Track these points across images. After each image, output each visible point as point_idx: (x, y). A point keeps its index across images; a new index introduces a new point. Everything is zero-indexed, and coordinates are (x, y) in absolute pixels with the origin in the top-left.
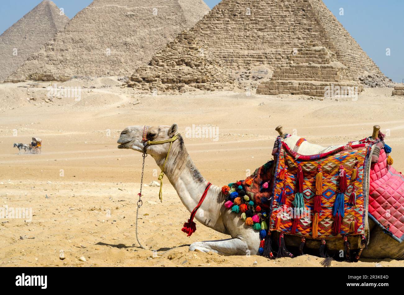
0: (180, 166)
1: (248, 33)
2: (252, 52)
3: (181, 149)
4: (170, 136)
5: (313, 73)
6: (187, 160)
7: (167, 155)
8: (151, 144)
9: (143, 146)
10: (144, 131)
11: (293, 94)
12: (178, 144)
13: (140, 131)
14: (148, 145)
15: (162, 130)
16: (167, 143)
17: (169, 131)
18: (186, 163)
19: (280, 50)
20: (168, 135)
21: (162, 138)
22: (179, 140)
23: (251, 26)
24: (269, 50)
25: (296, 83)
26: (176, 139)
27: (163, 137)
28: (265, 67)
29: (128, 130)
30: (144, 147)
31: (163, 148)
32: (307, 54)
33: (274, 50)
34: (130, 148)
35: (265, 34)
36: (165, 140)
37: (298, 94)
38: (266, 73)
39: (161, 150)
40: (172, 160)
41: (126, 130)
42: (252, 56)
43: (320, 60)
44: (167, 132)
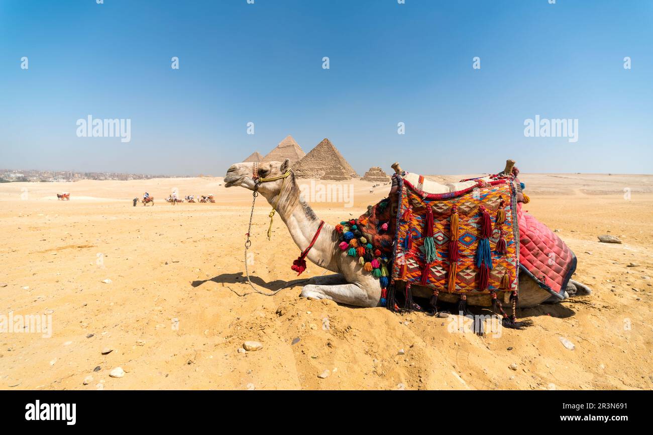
0: (293, 203)
3: (294, 185)
7: (280, 192)
8: (264, 182)
9: (255, 184)
10: (254, 168)
12: (291, 180)
13: (250, 168)
14: (260, 182)
15: (274, 166)
16: (280, 179)
17: (282, 166)
20: (281, 171)
21: (275, 174)
22: (291, 176)
26: (289, 174)
29: (236, 167)
31: (276, 185)
32: (335, 168)
36: (277, 176)
39: (274, 187)
40: (284, 196)
41: (233, 168)
44: (280, 168)
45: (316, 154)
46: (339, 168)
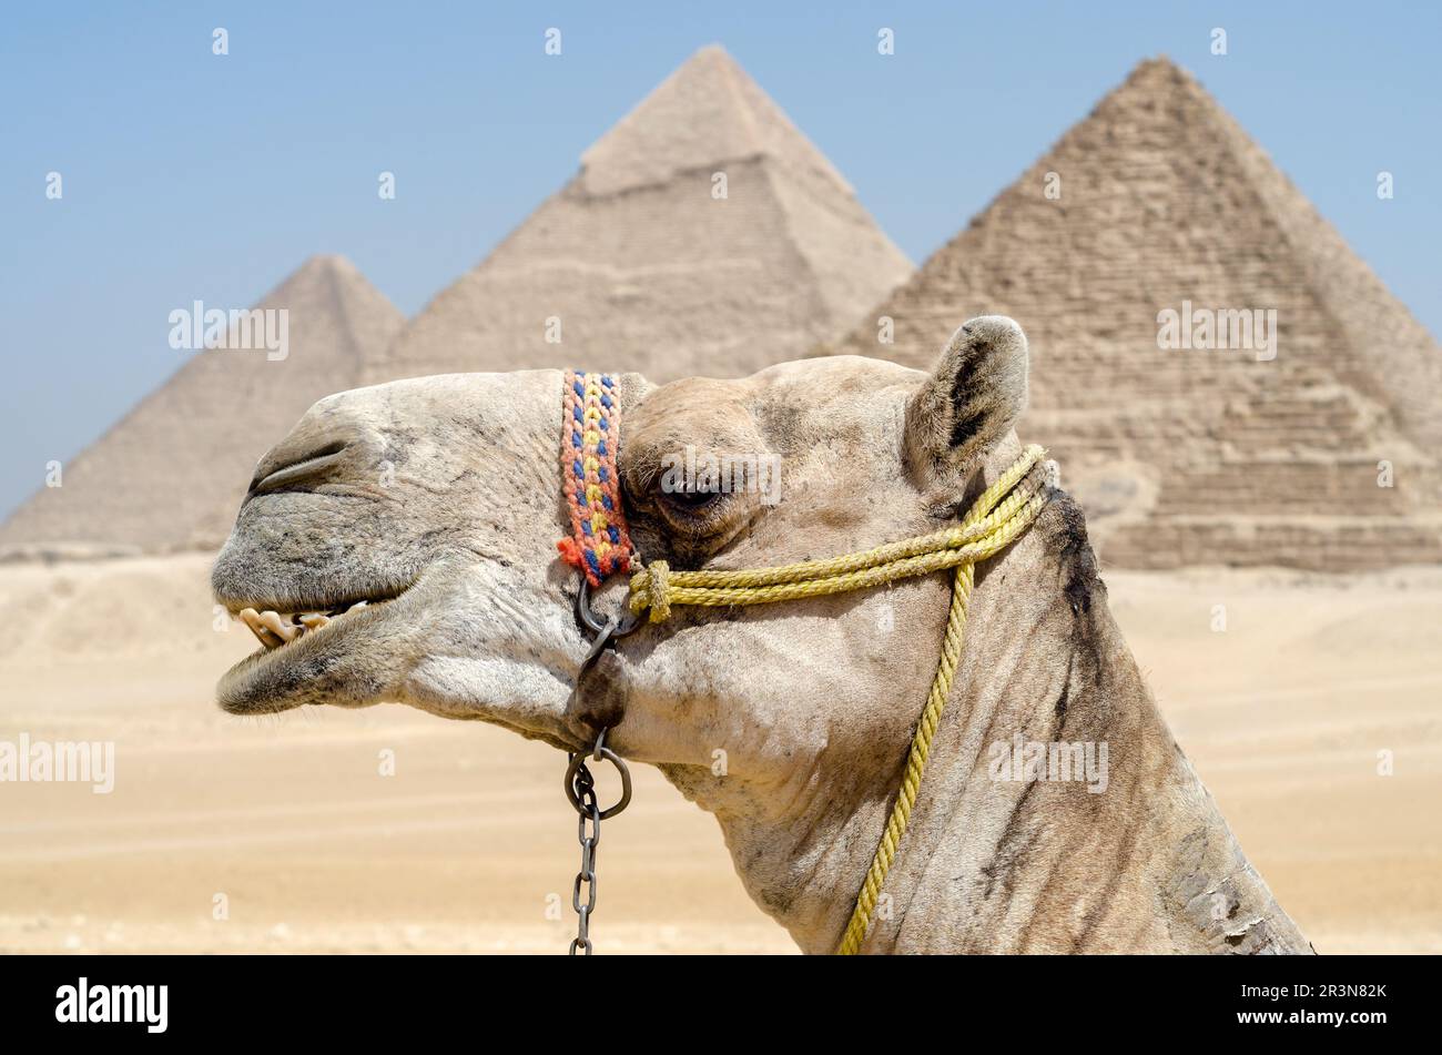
0: (1080, 909)
1: (1060, 348)
2: (1075, 417)
3: (1084, 665)
4: (937, 487)
5: (1308, 485)
6: (1178, 829)
7: (905, 759)
8: (692, 614)
9: (581, 650)
10: (577, 440)
11: (1234, 565)
12: (1044, 599)
13: (517, 440)
14: (644, 628)
15: (816, 418)
16: (908, 591)
17: (917, 417)
18: (1158, 863)
19: (1180, 405)
20: (910, 469)
21: (837, 520)
22: (1049, 550)
23: (1068, 320)
24: (1141, 408)
25: (1244, 525)
26: (1017, 525)
27: (847, 506)
28: (1127, 469)
29: (355, 428)
30: (591, 663)
31: (857, 660)
32: (1282, 416)
33: (1155, 406)
34: (398, 695)
35: (1123, 348)
36: (867, 545)
37: (1252, 565)
38: (1131, 491)
39: (831, 687)
40: (962, 818)
41: (329, 439)
42: (1078, 432)
43: (1333, 438)
44: (894, 440)
45: (1032, 258)
46: (1337, 417)
